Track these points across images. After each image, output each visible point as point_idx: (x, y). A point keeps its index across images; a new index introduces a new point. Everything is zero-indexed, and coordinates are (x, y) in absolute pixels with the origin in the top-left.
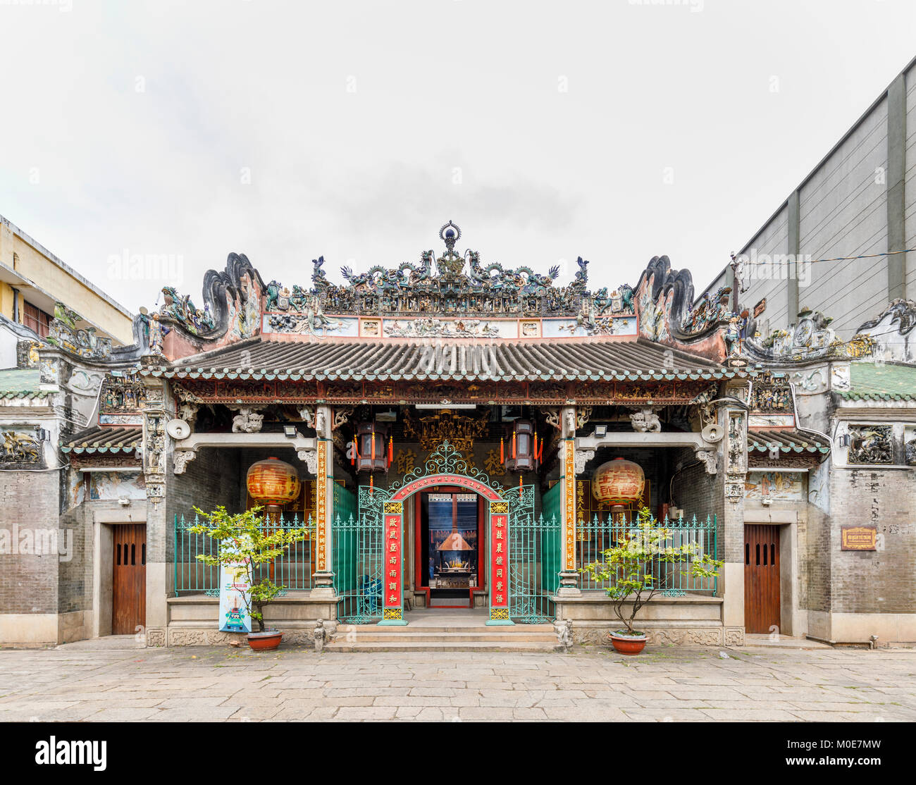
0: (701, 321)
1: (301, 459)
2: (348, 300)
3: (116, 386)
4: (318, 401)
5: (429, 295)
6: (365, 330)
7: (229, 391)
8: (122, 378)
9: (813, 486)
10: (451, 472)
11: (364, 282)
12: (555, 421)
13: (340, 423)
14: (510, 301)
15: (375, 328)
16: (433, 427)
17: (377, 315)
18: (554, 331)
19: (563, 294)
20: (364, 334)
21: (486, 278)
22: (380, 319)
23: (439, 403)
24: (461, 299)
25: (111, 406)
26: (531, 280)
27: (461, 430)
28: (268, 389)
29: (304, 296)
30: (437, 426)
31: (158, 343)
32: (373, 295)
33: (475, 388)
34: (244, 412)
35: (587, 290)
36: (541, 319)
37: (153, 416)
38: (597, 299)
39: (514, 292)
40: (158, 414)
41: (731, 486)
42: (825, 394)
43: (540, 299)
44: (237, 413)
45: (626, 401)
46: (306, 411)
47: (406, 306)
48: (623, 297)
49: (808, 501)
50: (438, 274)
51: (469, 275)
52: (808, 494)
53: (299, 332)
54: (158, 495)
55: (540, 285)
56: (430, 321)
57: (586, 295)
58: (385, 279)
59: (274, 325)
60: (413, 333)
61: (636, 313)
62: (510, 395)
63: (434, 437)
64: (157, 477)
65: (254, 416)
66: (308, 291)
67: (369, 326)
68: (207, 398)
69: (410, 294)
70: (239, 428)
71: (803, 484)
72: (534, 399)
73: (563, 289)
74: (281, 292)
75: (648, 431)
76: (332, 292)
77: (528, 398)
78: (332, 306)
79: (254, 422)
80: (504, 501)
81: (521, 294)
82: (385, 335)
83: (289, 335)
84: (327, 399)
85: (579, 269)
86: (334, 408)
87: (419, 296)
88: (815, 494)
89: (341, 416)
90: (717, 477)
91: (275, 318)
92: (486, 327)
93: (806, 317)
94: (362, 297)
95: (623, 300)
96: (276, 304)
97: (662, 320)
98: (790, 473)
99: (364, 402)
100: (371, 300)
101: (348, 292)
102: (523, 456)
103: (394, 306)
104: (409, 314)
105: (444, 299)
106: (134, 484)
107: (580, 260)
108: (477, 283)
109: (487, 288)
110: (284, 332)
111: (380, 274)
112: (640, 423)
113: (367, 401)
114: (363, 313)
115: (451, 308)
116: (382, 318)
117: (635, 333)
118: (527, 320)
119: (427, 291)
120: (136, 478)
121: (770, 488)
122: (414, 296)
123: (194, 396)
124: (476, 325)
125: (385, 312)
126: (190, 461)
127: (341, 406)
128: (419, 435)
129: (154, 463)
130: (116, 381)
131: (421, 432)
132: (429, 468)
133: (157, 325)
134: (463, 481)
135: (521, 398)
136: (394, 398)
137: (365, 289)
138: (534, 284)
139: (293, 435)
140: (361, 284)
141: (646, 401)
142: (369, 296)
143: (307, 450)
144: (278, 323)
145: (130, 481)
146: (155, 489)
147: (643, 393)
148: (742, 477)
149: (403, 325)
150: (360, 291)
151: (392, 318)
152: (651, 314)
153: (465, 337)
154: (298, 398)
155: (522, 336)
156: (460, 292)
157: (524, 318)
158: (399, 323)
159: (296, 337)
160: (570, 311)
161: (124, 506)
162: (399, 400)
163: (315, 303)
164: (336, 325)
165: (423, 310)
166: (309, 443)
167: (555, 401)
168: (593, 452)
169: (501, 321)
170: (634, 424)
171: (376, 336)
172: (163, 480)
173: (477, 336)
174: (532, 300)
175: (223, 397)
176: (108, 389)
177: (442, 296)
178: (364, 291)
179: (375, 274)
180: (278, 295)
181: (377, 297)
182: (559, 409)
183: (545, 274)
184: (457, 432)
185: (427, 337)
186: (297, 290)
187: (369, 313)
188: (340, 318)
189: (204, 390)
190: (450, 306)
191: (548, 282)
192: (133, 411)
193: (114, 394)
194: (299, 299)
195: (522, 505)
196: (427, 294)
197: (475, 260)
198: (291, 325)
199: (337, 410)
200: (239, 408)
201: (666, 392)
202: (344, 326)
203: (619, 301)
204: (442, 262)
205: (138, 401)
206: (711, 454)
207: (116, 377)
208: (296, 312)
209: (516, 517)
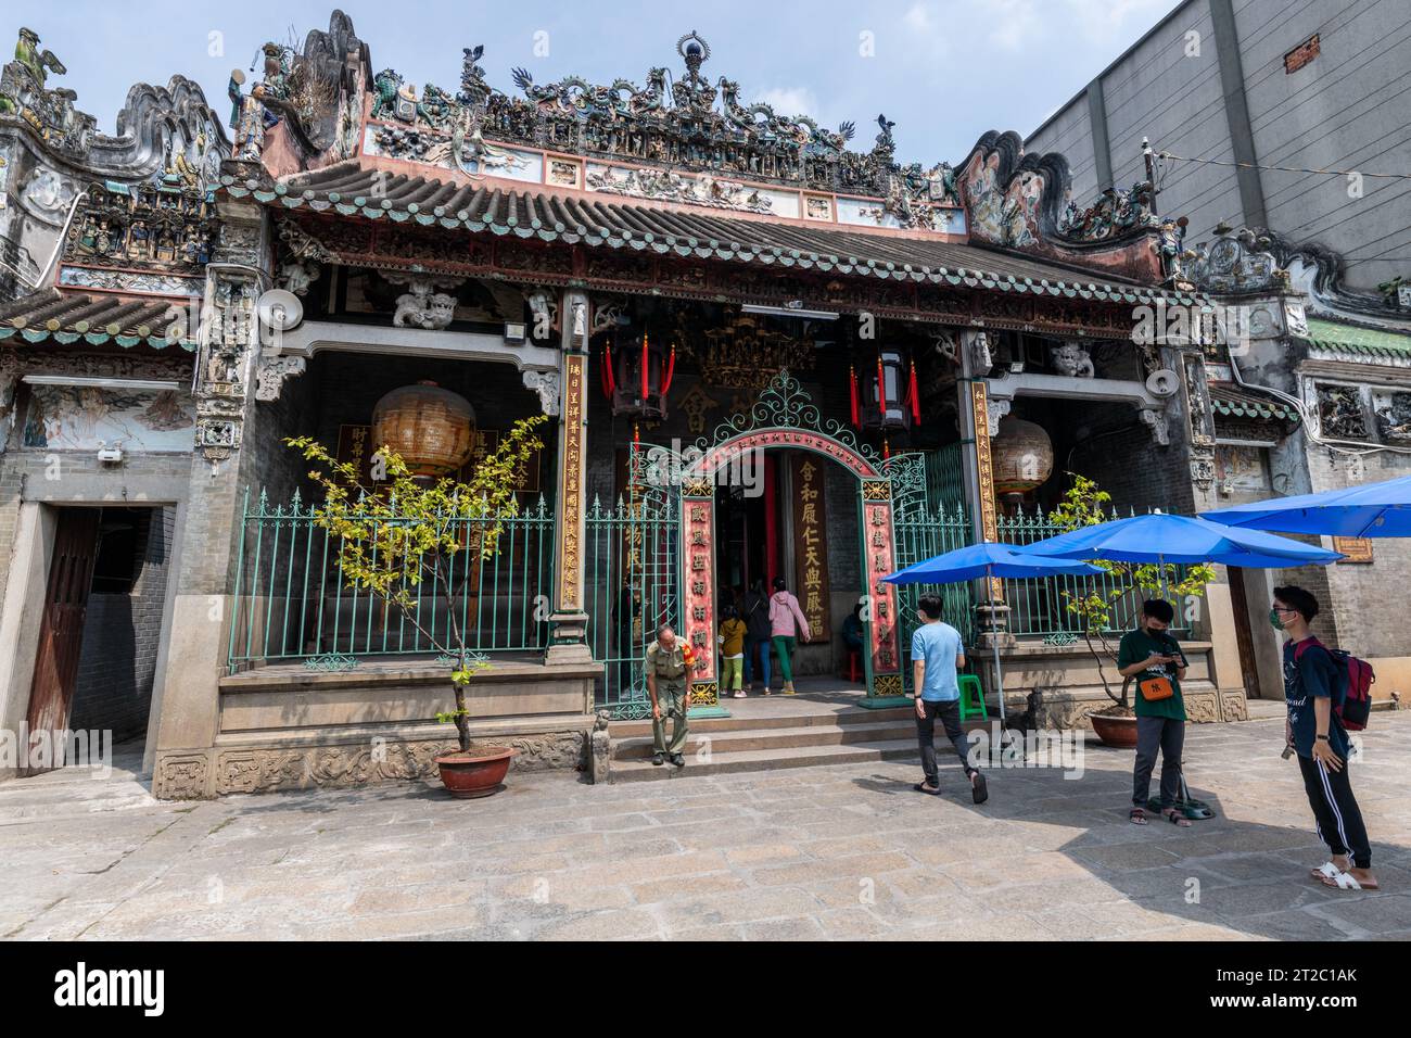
0: (1102, 225)
1: (529, 386)
2: (525, 123)
3: (111, 212)
4: (574, 283)
5: (663, 136)
6: (553, 175)
7: (399, 246)
8: (127, 198)
9: (1278, 468)
10: (794, 425)
11: (554, 99)
12: (950, 350)
13: (603, 325)
14: (788, 163)
15: (571, 174)
16: (724, 346)
17: (576, 153)
18: (852, 215)
19: (863, 164)
20: (551, 180)
21: (749, 122)
22: (581, 161)
23: (780, 304)
24: (713, 149)
25: (92, 250)
26: (816, 137)
27: (771, 354)
28: (477, 251)
29: (444, 104)
30: (730, 344)
31: (258, 140)
32: (569, 121)
33: (838, 286)
34: (420, 291)
35: (895, 162)
36: (834, 194)
37: (230, 278)
38: (909, 177)
39: (793, 150)
40: (242, 275)
41: (1197, 464)
42: (1279, 340)
43: (830, 165)
44: (405, 289)
45: (1050, 327)
46: (541, 299)
47: (624, 146)
48: (944, 179)
49: (1273, 490)
50: (674, 106)
51: (722, 113)
52: (1271, 480)
53: (433, 163)
54: (223, 443)
55: (830, 146)
56: (666, 175)
57: (894, 169)
58: (588, 99)
59: (386, 144)
60: (636, 190)
61: (963, 203)
62: (890, 302)
63: (725, 364)
64: (226, 404)
65: (442, 298)
66: (453, 97)
67: (559, 169)
68: (352, 255)
69: (633, 128)
70: (406, 319)
71: (1262, 465)
72: (926, 312)
73: (863, 156)
74: (403, 90)
75: (1076, 376)
76: (498, 105)
77: (916, 310)
78: (496, 128)
79: (443, 310)
80: (882, 479)
81: (803, 155)
82: (589, 188)
83: (415, 165)
84: (590, 280)
85: (880, 131)
86: (594, 298)
87: (648, 134)
88: (1283, 479)
89: (605, 312)
90: (1171, 450)
91: (390, 133)
92: (755, 196)
93: (1227, 235)
94: (549, 120)
95: (945, 184)
96: (390, 108)
97: (1021, 218)
98: (1246, 448)
99: (655, 292)
100: (565, 128)
101: (525, 109)
102: (890, 405)
103: (606, 143)
104: (630, 160)
105: (686, 144)
106: (141, 418)
107: (881, 119)
108: (735, 129)
109: (752, 138)
110: (406, 158)
111: (580, 91)
112: (1071, 363)
113: (661, 290)
114: (550, 146)
115: (698, 161)
116: (585, 159)
117: (964, 232)
118: (813, 195)
119: (662, 127)
120: (147, 405)
121: (1226, 469)
122: (639, 132)
123: (322, 248)
124: (737, 191)
125: (588, 151)
126: (291, 377)
127: (606, 295)
128: (702, 359)
129: (219, 375)
130: (112, 203)
131: (706, 354)
132: (757, 414)
133: (259, 107)
134: (815, 440)
135: (908, 309)
136: (708, 289)
137: (555, 108)
138: (820, 143)
139: (519, 340)
140: (547, 100)
141: (1075, 330)
142: (562, 121)
143: (542, 370)
144: (395, 141)
145: (132, 411)
146: (218, 430)
147: (1070, 317)
148: (1210, 451)
149: (620, 177)
150: (546, 111)
151: (602, 161)
152: (996, 207)
153: (721, 208)
154: (536, 273)
155: (806, 217)
156: (714, 138)
157: (809, 190)
158: (614, 172)
159: (427, 169)
160: (873, 188)
161: (109, 465)
162: (715, 295)
163: (465, 117)
164: (502, 160)
165: (652, 155)
166: (547, 357)
167: (954, 319)
168: (1008, 404)
169: (775, 190)
170: (1060, 362)
171: (572, 186)
172: (242, 413)
173: (739, 207)
174: (819, 168)
175: (386, 258)
176: (90, 216)
177: (686, 140)
178: (555, 113)
179: (571, 89)
180: (397, 93)
181: (576, 125)
182: (957, 332)
183: (834, 130)
184: (763, 358)
185: (660, 200)
186: (431, 92)
187: (561, 148)
188: (508, 149)
189: (346, 239)
190: (696, 156)
191: (839, 143)
192: (146, 265)
193: (104, 227)
194: (436, 108)
195: (908, 486)
196: (660, 133)
197: (730, 94)
198: (419, 147)
199: (598, 301)
200: (408, 280)
201: (1100, 319)
202: (516, 163)
203: (939, 185)
204: (681, 91)
205: (157, 246)
206: (1159, 414)
207: (114, 195)
208: (427, 127)
209: (902, 508)
